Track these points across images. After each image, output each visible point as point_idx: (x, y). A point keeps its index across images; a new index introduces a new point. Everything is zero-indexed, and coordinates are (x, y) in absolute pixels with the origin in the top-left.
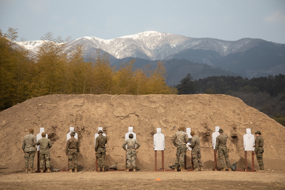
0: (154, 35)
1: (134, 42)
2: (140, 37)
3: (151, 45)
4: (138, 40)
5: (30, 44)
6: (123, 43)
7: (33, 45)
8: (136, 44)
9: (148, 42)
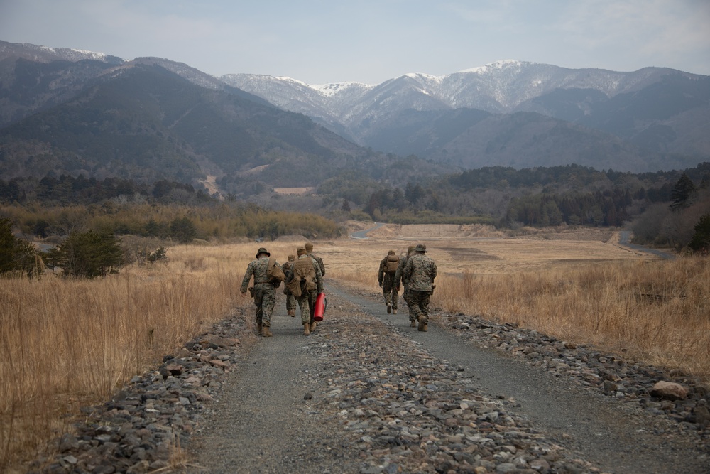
0: (509, 66)
1: (478, 80)
2: (489, 70)
3: (504, 82)
4: (485, 74)
5: (331, 88)
6: (463, 80)
7: (335, 89)
8: (481, 81)
9: (500, 77)
